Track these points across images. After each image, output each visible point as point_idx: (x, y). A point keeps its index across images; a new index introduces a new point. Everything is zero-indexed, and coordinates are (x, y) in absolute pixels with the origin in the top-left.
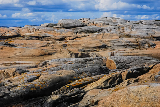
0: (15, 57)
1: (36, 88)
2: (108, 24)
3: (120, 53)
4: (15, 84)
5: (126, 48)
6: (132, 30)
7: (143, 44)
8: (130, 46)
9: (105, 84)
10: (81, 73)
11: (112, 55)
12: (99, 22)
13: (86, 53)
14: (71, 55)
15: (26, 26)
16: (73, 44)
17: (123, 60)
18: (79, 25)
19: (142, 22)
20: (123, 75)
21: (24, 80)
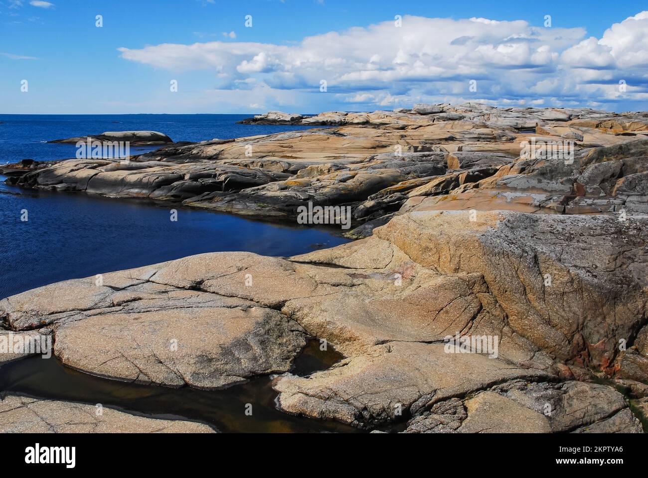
0: (342, 149)
1: (348, 191)
2: (471, 111)
3: (470, 148)
4: (324, 183)
5: (479, 141)
6: (499, 118)
7: (500, 137)
8: (484, 138)
9: (436, 189)
10: (408, 174)
11: (460, 149)
12: (461, 107)
13: (428, 146)
14: (410, 148)
15: (377, 112)
16: (413, 134)
17: (469, 158)
18: (437, 111)
19: (512, 109)
20: (460, 178)
21: (335, 180)
